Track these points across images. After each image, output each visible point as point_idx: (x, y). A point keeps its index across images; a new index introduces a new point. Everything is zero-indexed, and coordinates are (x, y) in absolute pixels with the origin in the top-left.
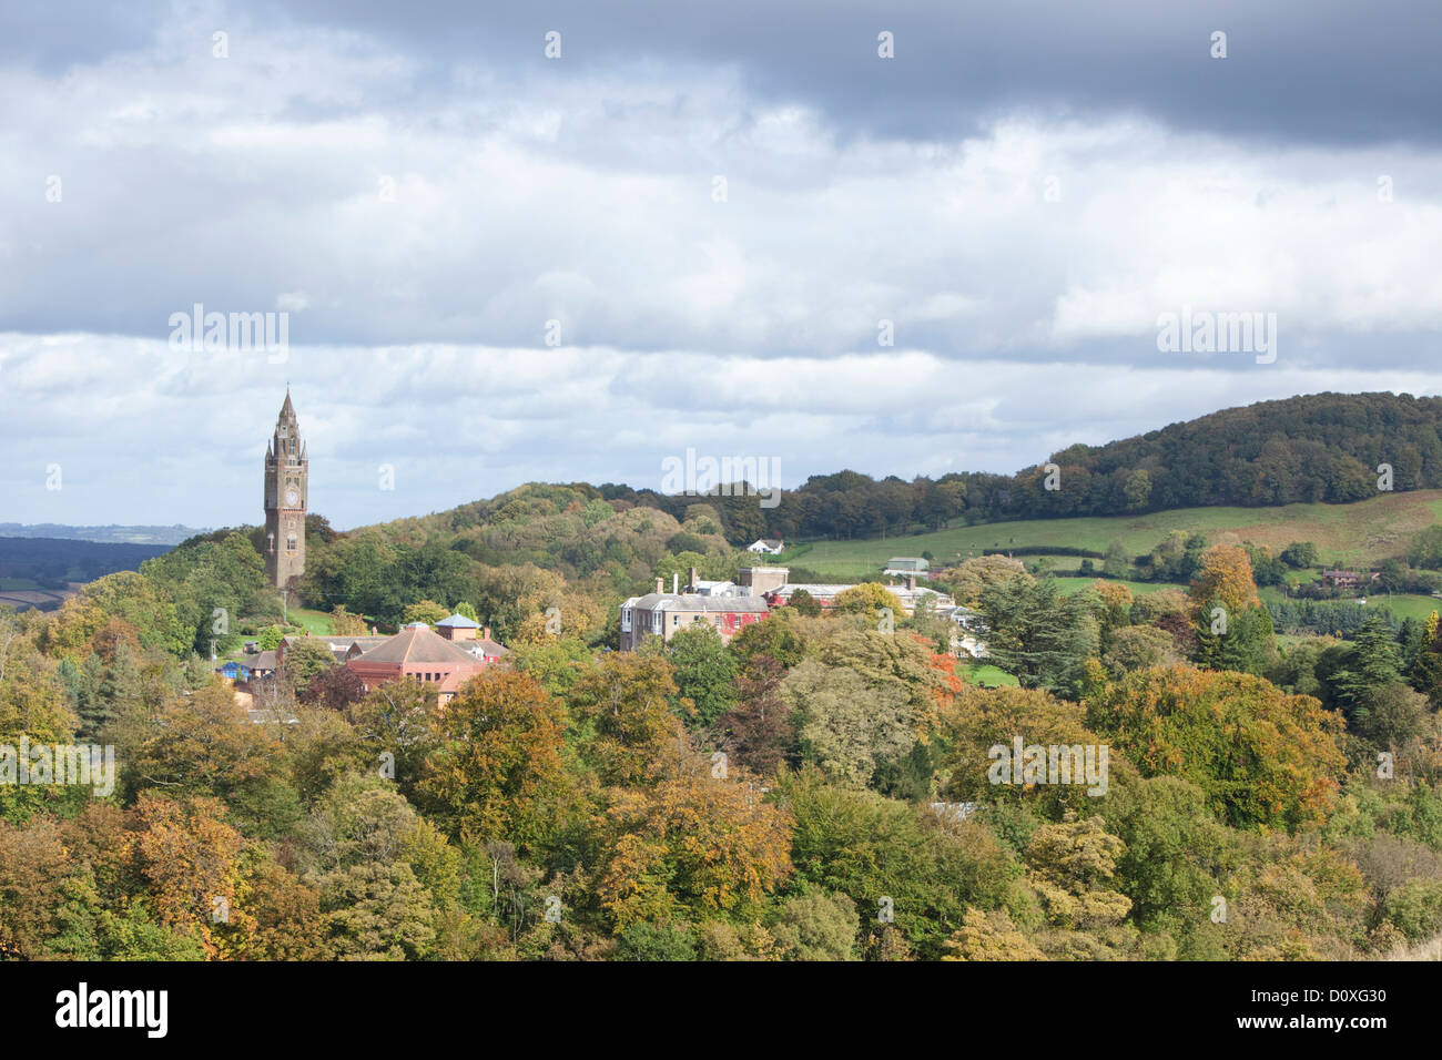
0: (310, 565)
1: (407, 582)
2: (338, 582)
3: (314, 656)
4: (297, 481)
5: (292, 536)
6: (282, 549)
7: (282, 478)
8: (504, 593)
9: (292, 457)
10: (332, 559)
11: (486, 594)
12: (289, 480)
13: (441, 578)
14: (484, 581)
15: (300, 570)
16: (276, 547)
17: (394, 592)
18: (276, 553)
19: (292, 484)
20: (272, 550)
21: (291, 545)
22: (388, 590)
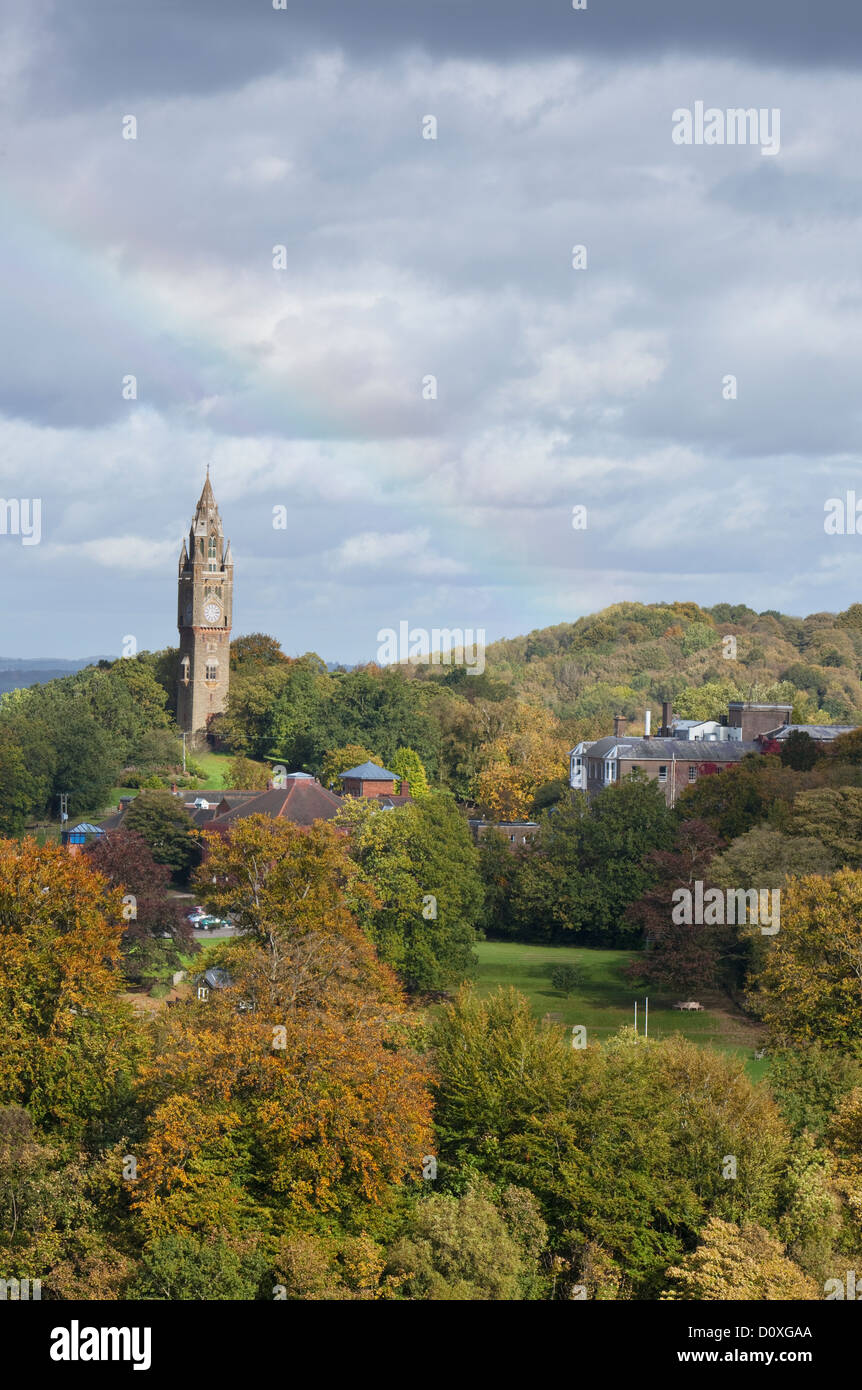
0: (232, 698)
1: (347, 721)
2: (265, 721)
3: (162, 816)
4: (218, 591)
5: (212, 662)
6: (200, 678)
7: (199, 587)
8: (475, 736)
9: (213, 561)
10: (259, 692)
11: (452, 737)
12: (208, 590)
13: (391, 716)
14: (449, 722)
15: (221, 707)
16: (191, 675)
17: (331, 734)
18: (191, 683)
19: (213, 595)
20: (186, 680)
21: (211, 674)
22: (323, 730)
